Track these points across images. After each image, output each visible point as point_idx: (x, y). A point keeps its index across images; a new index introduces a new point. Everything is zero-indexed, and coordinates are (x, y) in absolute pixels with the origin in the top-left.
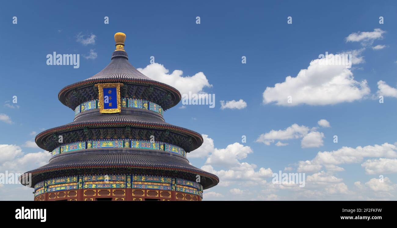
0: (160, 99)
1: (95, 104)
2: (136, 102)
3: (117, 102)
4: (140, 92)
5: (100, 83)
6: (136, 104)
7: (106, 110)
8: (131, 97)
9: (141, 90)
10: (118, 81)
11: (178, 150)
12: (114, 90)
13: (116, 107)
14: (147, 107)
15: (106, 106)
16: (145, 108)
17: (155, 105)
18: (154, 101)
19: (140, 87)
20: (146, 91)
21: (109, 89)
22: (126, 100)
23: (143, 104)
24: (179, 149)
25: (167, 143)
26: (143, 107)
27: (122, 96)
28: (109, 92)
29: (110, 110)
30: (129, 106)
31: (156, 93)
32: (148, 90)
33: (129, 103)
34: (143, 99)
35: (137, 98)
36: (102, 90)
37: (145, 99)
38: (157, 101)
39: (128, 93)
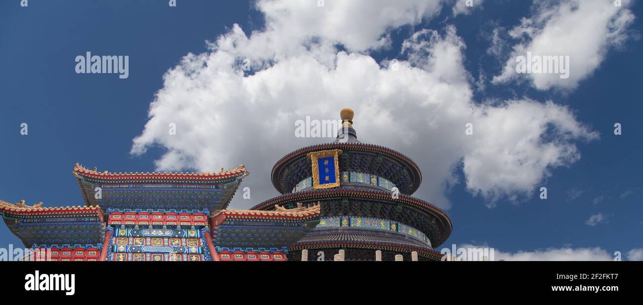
0: (394, 175)
1: (311, 182)
2: (360, 175)
3: (336, 174)
4: (365, 163)
5: (314, 151)
6: (361, 178)
7: (322, 185)
8: (355, 171)
9: (366, 159)
10: (336, 147)
11: (417, 234)
12: (331, 160)
13: (334, 181)
14: (376, 183)
15: (322, 181)
16: (373, 183)
17: (387, 182)
18: (386, 177)
19: (365, 156)
20: (373, 162)
21: (324, 159)
22: (348, 173)
23: (370, 179)
24: (419, 232)
25: (401, 222)
26: (371, 182)
27: (342, 169)
28: (325, 163)
29: (327, 184)
30: (351, 181)
31: (386, 164)
32: (376, 161)
33: (351, 177)
34: (370, 173)
35: (363, 171)
36: (317, 161)
37: (373, 173)
38: (389, 177)
39: (350, 166)
